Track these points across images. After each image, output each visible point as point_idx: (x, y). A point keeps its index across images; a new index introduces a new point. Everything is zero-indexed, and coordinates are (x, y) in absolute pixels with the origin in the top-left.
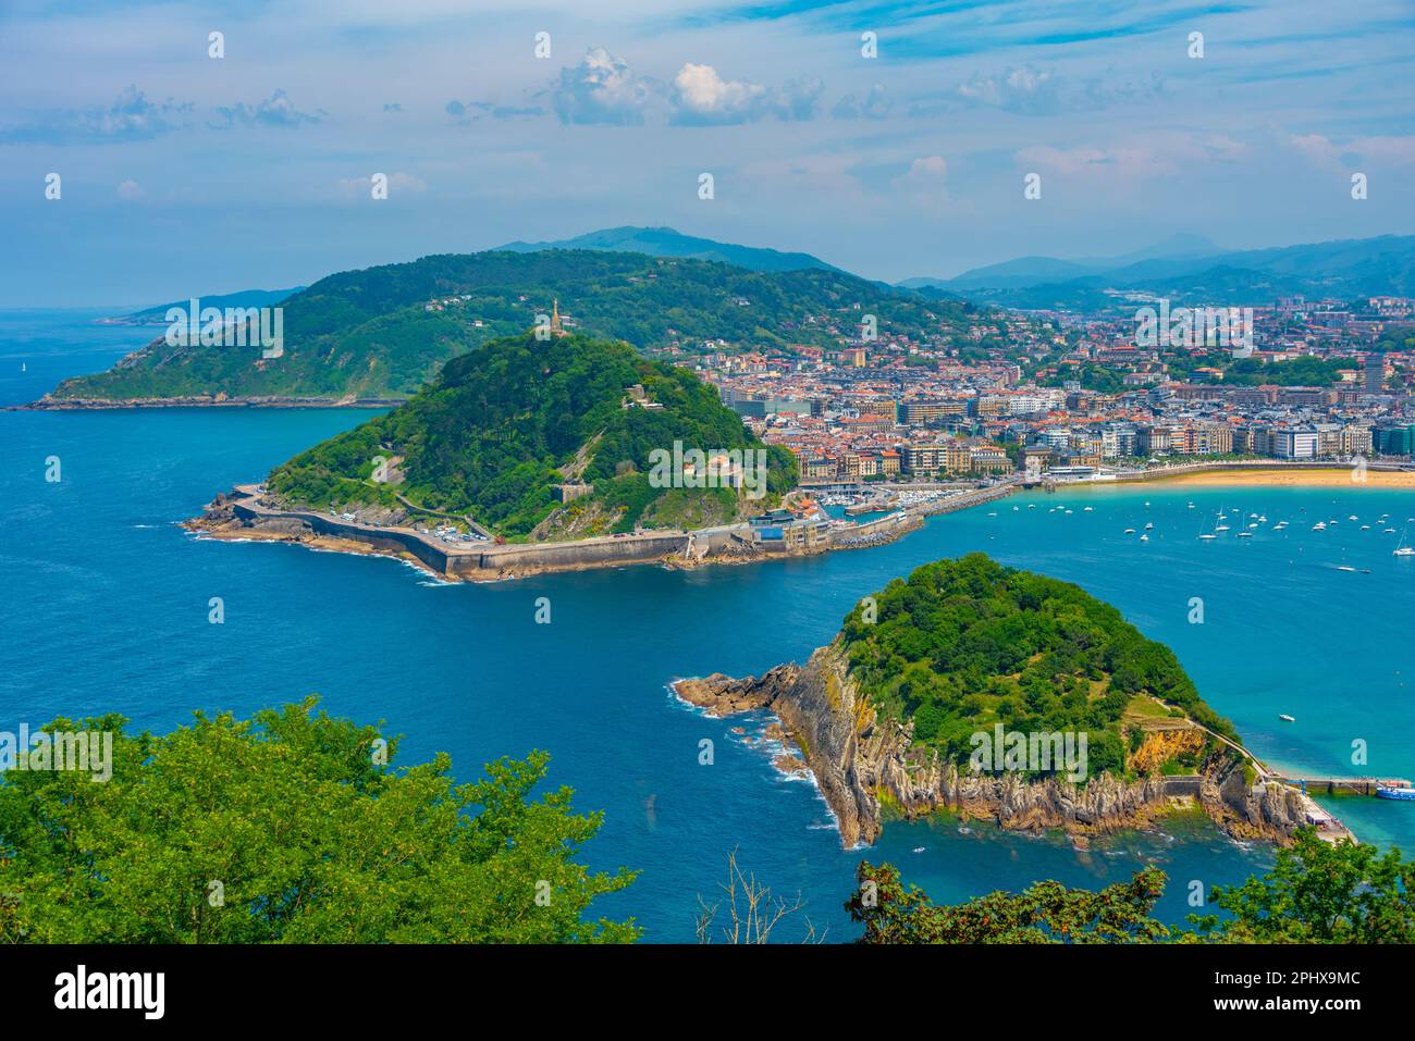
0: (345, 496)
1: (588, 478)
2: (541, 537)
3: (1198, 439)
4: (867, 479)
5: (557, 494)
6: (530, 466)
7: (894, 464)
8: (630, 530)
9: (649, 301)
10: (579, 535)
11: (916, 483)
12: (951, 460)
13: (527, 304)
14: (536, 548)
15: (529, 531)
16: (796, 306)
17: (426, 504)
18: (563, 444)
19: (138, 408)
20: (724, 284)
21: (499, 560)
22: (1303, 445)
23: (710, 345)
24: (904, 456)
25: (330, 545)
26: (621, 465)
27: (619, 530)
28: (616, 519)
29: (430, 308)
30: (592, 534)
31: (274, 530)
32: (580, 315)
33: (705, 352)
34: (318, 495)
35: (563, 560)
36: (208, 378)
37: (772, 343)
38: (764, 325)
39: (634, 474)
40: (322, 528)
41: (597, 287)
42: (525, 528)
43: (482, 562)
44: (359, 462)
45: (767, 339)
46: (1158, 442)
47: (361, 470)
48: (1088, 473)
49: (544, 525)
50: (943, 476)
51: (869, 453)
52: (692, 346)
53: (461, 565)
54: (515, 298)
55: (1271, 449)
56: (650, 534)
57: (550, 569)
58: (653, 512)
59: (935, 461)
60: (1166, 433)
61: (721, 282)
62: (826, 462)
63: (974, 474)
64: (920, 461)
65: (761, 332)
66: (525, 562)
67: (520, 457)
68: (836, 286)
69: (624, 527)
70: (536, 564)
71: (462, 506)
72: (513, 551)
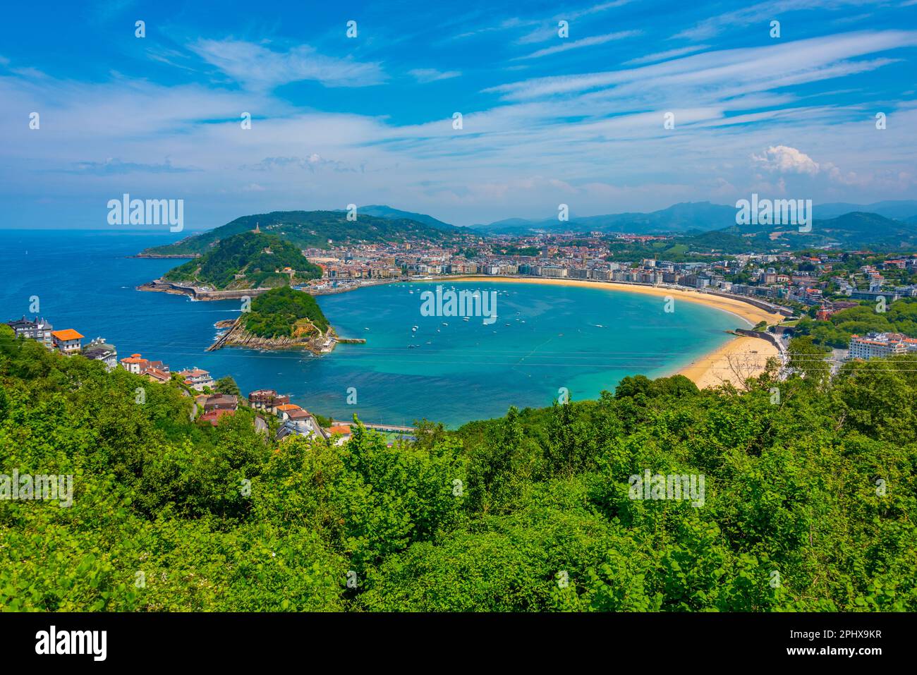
0: (183, 279)
1: (245, 273)
2: (227, 289)
3: (466, 269)
4: (356, 278)
5: (234, 277)
6: (230, 270)
7: (366, 274)
8: (256, 288)
9: (343, 227)
10: (241, 289)
11: (372, 279)
12: (383, 273)
13: (301, 228)
14: (224, 292)
15: (224, 287)
16: (393, 230)
17: (202, 281)
18: (243, 263)
19: (170, 257)
20: (370, 223)
21: (212, 295)
22: (494, 270)
23: (360, 241)
24: (369, 272)
25: (172, 292)
26: (256, 269)
27: (253, 287)
28: (253, 285)
29: (267, 228)
30: (244, 289)
31: (160, 288)
32: (319, 231)
33: (358, 243)
34: (176, 279)
35: (233, 296)
36: (194, 249)
37: (382, 241)
38: (380, 236)
39: (260, 272)
40: (174, 288)
41: (326, 223)
42: (223, 287)
43: (207, 296)
44: (190, 269)
45: (380, 240)
46: (453, 269)
47: (189, 271)
48: (424, 277)
49: (229, 286)
50: (380, 277)
51: (360, 271)
52: (354, 241)
53: (200, 296)
54: (297, 225)
55: (487, 273)
56: (263, 289)
57: (229, 298)
58: (264, 283)
59: (378, 273)
60: (456, 266)
61: (369, 222)
62: (345, 273)
63: (390, 277)
64: (374, 273)
65: (379, 238)
66: (220, 296)
67: (230, 267)
68: (411, 224)
69: (255, 287)
70: (223, 296)
71: (212, 281)
72: (217, 293)
